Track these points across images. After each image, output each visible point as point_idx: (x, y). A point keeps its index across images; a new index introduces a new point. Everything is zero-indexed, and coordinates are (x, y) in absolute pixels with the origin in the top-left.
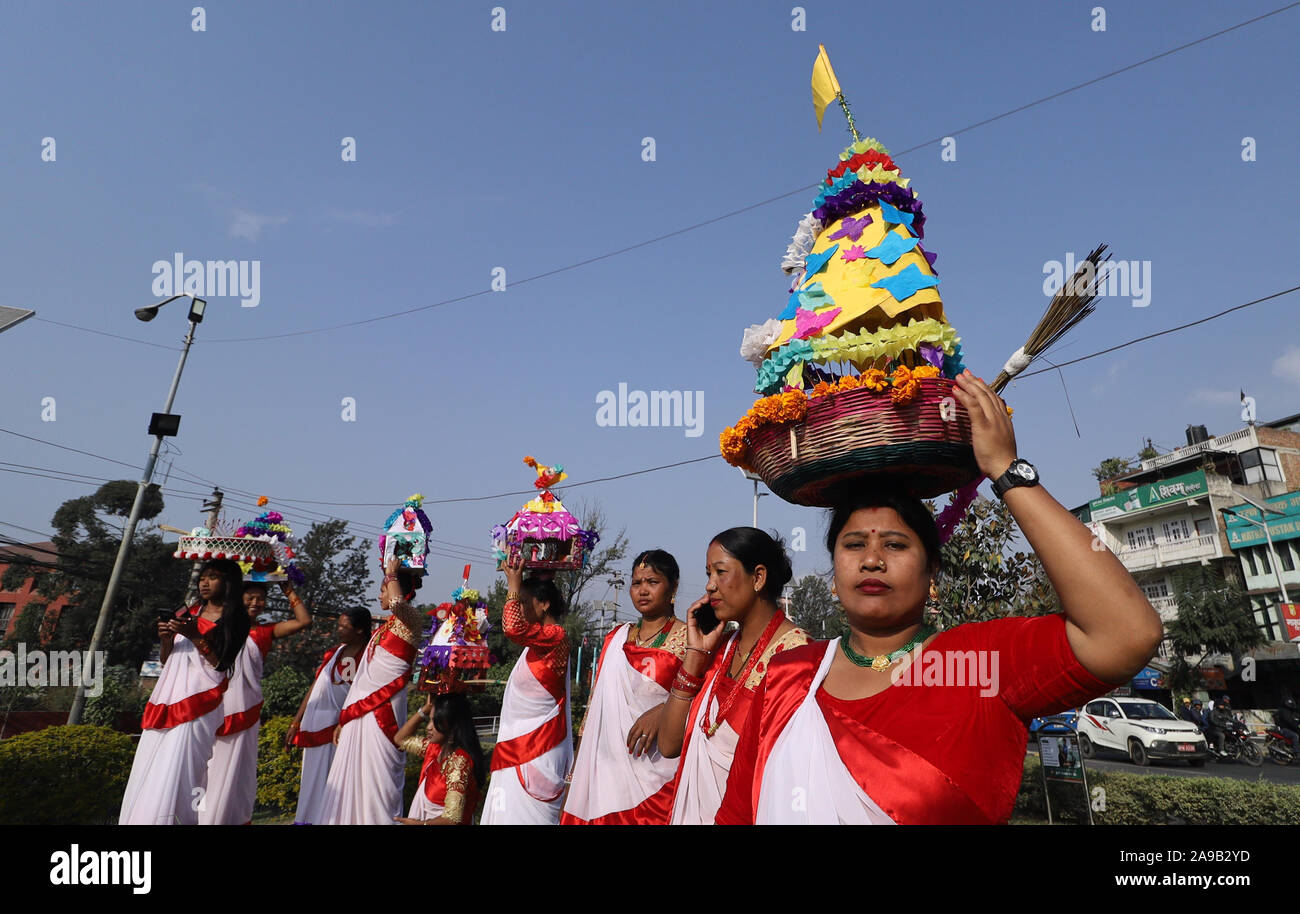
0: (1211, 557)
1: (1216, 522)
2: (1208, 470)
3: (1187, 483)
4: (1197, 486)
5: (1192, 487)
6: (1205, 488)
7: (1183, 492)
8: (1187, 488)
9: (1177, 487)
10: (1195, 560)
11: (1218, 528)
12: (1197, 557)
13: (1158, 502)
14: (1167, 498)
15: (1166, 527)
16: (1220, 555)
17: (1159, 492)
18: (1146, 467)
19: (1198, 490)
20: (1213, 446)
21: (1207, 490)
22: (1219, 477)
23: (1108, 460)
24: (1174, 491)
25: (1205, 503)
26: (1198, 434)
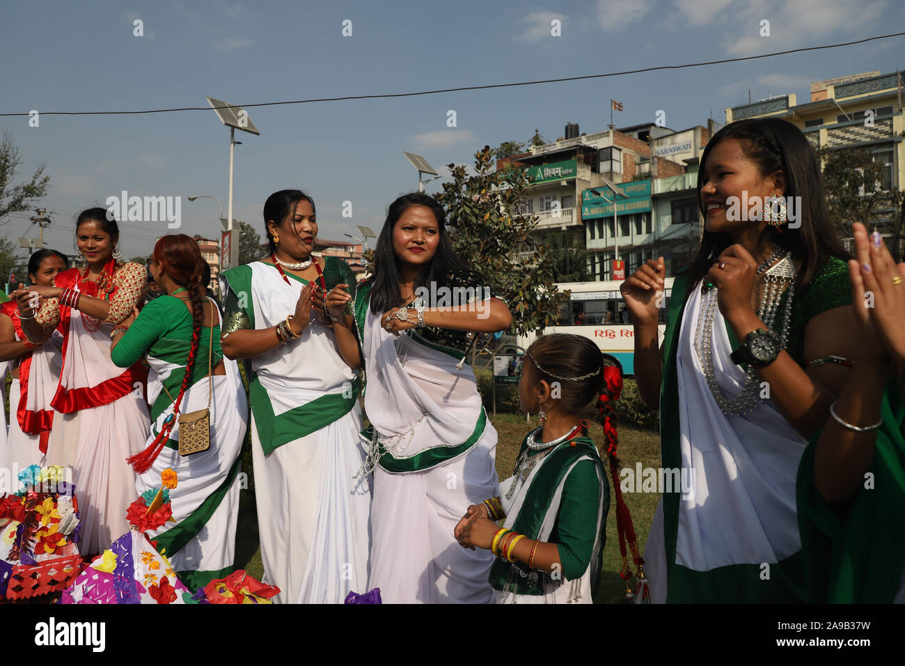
0: (569, 225)
1: (577, 199)
2: (579, 159)
3: (564, 168)
4: (570, 171)
5: (567, 171)
6: (575, 173)
7: (560, 175)
8: (564, 172)
9: (557, 170)
10: (558, 226)
11: (577, 203)
12: (559, 224)
13: (542, 180)
14: (548, 178)
15: (542, 200)
16: (575, 223)
17: (543, 173)
18: (535, 152)
19: (569, 174)
20: (584, 142)
21: (576, 175)
22: (585, 165)
23: (506, 143)
24: (554, 173)
25: (572, 184)
26: (572, 131)
